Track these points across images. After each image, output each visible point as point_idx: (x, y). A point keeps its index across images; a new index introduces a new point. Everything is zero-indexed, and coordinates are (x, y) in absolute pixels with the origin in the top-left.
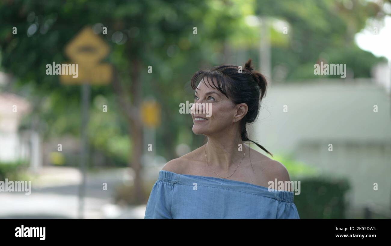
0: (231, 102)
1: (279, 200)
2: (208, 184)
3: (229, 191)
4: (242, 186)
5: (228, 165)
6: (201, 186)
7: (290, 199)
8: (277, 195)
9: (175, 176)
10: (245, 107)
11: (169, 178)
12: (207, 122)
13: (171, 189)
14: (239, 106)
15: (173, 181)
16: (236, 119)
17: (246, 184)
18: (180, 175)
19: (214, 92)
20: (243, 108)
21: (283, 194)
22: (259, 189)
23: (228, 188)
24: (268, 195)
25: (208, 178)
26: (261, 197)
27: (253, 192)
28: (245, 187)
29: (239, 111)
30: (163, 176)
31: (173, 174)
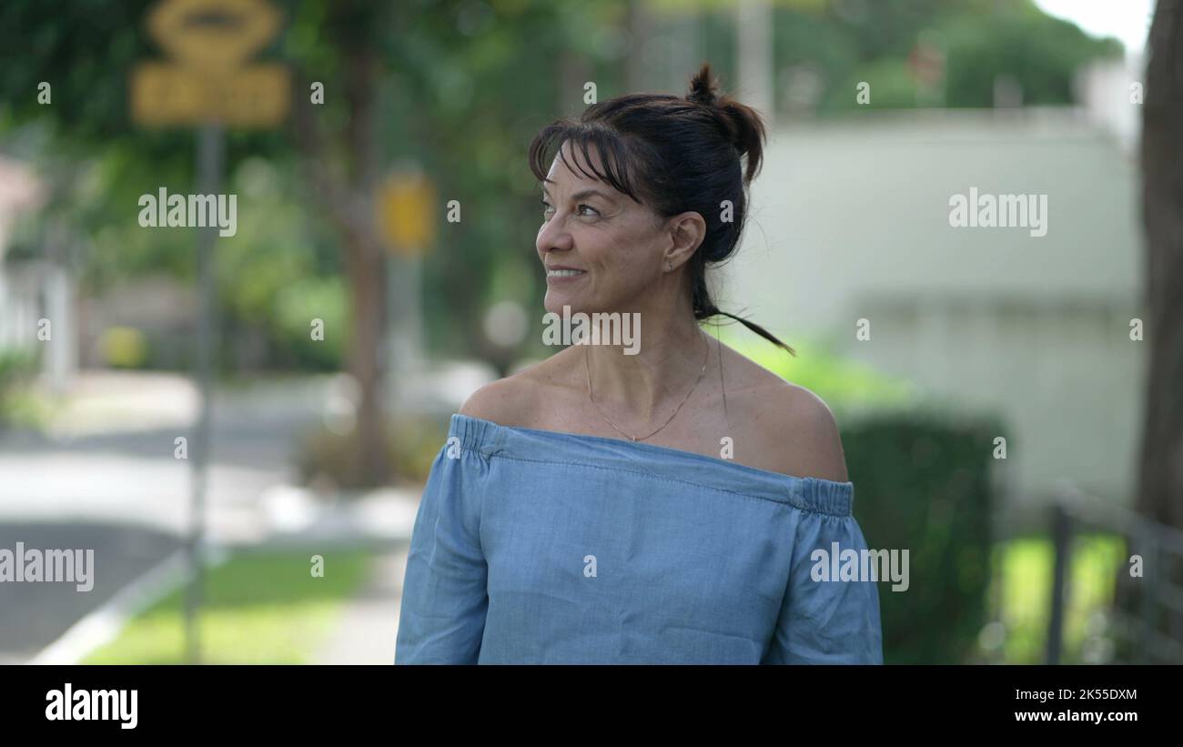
0: (652, 214)
1: (803, 506)
2: (587, 459)
3: (650, 479)
4: (689, 464)
5: (651, 402)
6: (567, 463)
7: (840, 504)
8: (796, 492)
9: (494, 432)
10: (694, 224)
11: (475, 437)
12: (585, 279)
13: (482, 471)
14: (676, 222)
15: (486, 446)
16: (670, 261)
17: (702, 458)
18: (507, 429)
19: (595, 193)
20: (690, 228)
21: (817, 488)
22: (742, 474)
23: (646, 471)
24: (769, 492)
25: (590, 439)
26: (747, 498)
27: (722, 485)
28: (698, 469)
29: (679, 238)
30: (459, 430)
31: (487, 425)
